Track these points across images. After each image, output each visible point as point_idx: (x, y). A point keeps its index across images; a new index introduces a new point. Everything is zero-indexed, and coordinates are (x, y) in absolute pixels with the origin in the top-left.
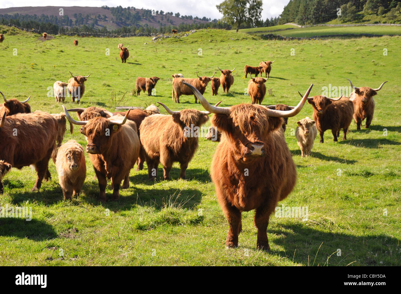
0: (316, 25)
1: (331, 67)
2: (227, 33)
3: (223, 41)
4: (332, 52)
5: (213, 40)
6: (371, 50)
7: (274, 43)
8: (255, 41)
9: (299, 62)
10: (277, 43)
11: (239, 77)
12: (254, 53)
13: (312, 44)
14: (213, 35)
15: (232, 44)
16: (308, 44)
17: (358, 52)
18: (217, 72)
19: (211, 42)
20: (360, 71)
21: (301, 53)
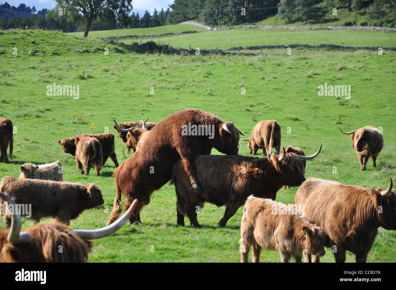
0: (238, 26)
1: (261, 107)
2: (66, 38)
3: (58, 55)
4: (264, 78)
5: (36, 51)
6: (334, 77)
7: (157, 60)
8: (121, 55)
9: (201, 96)
10: (162, 61)
11: (85, 126)
12: (117, 79)
13: (228, 62)
14: (37, 42)
15: (75, 59)
16: (220, 62)
17: (311, 79)
18: (41, 114)
19: (34, 54)
20: (313, 115)
21: (206, 81)
